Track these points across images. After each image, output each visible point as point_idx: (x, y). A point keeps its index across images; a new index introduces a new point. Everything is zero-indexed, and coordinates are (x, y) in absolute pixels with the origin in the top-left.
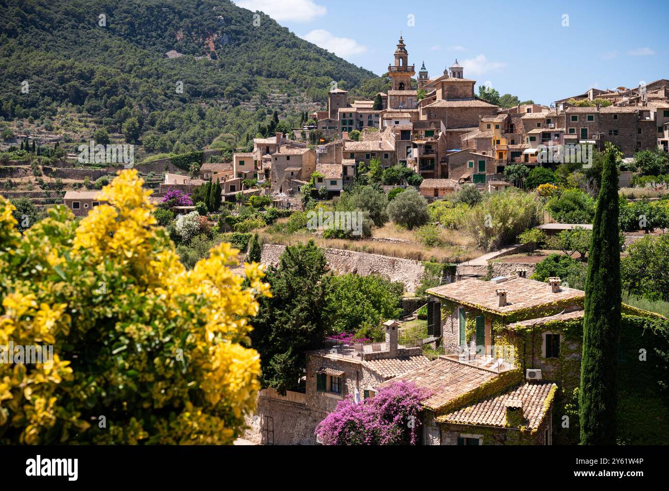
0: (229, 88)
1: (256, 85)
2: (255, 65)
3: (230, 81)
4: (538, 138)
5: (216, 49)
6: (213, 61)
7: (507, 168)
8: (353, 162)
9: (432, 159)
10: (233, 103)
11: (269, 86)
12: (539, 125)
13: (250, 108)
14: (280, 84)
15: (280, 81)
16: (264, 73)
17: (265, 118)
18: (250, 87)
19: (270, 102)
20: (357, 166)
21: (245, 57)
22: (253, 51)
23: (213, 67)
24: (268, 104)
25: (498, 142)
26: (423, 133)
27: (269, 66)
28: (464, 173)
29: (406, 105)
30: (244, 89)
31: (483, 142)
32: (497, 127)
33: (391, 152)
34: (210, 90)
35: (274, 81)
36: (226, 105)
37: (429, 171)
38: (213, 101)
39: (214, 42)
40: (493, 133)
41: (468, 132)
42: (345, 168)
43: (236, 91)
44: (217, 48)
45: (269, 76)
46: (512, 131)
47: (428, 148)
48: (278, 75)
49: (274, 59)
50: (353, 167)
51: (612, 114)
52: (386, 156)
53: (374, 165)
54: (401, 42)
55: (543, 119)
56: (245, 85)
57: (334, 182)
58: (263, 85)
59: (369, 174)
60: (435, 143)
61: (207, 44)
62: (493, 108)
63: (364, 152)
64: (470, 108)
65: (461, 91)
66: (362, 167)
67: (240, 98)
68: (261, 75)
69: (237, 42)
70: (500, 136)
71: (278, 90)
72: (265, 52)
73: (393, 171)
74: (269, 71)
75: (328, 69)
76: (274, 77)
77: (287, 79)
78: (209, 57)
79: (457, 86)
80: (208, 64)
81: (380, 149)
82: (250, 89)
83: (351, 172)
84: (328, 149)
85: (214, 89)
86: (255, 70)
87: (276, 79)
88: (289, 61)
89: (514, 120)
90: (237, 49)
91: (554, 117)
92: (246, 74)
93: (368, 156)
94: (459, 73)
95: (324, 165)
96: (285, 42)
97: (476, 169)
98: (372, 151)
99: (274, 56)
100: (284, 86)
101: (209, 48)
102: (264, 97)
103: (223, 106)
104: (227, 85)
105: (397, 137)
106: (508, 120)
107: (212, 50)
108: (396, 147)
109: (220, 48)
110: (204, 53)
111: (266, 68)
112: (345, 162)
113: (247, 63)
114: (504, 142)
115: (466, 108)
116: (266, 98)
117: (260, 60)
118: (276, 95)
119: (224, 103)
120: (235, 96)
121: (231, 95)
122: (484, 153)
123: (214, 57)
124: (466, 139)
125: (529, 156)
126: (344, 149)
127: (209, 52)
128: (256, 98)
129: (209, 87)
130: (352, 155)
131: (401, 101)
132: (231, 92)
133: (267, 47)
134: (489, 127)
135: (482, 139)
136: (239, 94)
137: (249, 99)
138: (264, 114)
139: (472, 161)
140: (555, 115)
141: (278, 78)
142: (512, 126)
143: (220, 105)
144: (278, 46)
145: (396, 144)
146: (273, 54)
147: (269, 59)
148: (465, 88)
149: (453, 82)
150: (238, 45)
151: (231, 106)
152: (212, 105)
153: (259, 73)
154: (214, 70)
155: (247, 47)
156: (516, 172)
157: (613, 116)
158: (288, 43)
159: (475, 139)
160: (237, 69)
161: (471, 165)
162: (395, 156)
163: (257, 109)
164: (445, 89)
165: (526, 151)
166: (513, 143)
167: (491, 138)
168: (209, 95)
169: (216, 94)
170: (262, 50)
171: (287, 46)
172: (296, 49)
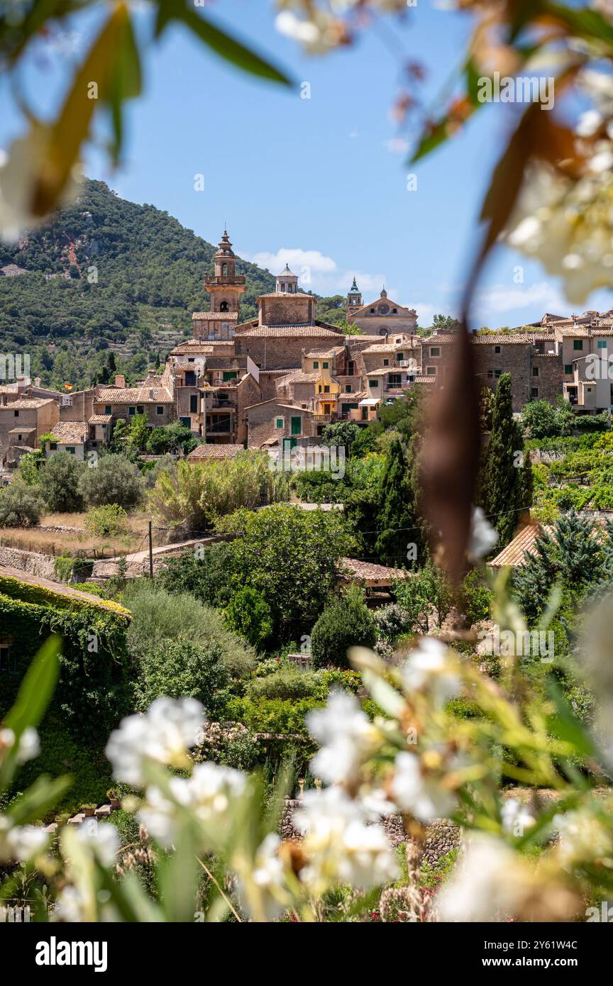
0: (93, 322)
1: (136, 317)
2: (137, 288)
3: (95, 312)
4: (380, 382)
5: (79, 263)
6: (72, 281)
7: (329, 427)
8: (107, 419)
9: (227, 416)
10: (98, 344)
11: (157, 318)
12: (386, 363)
13: (123, 352)
14: (174, 317)
15: (175, 312)
16: (150, 299)
17: (144, 369)
18: (125, 320)
19: (157, 344)
20: (114, 425)
21: (122, 275)
22: (135, 266)
23: (71, 290)
24: (152, 347)
25: (327, 389)
26: (221, 376)
27: (159, 288)
28: (270, 437)
29: (219, 335)
30: (117, 323)
31: (303, 389)
32: (325, 366)
33: (168, 404)
34: (63, 325)
35: (164, 311)
36: (87, 348)
37: (221, 434)
38: (66, 342)
39: (76, 252)
40: (319, 377)
41: (285, 374)
42: (92, 428)
43: (102, 327)
44: (81, 260)
45: (158, 304)
46: (351, 373)
47: (222, 397)
48: (171, 302)
49: (167, 278)
50: (104, 426)
51: (493, 344)
52: (160, 410)
53: (138, 423)
54: (225, 239)
55: (392, 353)
56: (118, 318)
57: (71, 449)
58: (147, 317)
59: (130, 439)
60: (234, 390)
61: (65, 256)
62: (337, 338)
63: (126, 404)
64: (301, 338)
65: (291, 313)
66: (120, 427)
67: (109, 337)
68: (146, 302)
69: (111, 252)
70: (330, 379)
71: (169, 326)
72: (153, 267)
73: (163, 433)
74: (158, 296)
75: (252, 294)
76: (165, 305)
77: (186, 308)
78: (66, 276)
79: (286, 304)
80: (65, 286)
81: (151, 400)
82: (125, 324)
83: (100, 435)
84: (75, 399)
85: (69, 323)
86: (136, 295)
87: (168, 308)
88: (191, 281)
89: (355, 356)
90: (112, 262)
91: (408, 351)
92: (122, 301)
93: (132, 412)
94: (290, 285)
95: (67, 425)
96: (186, 252)
97: (287, 430)
98: (139, 403)
99: (167, 274)
100: (179, 319)
101: (68, 262)
102: (147, 336)
103: (82, 350)
104: (90, 317)
105: (176, 381)
106: (346, 355)
107: (72, 264)
108: (175, 396)
109: (85, 261)
110: (60, 269)
111: (153, 291)
112: (96, 419)
113: (125, 284)
114: (334, 389)
115: (296, 339)
116: (148, 337)
117: (145, 280)
118: (166, 333)
119: (84, 345)
120: (102, 335)
121: (96, 331)
122: (304, 406)
123: (75, 275)
124: (282, 385)
125: (369, 409)
126: (95, 400)
127: (67, 268)
128: (134, 338)
129: (62, 320)
130: (108, 409)
131: (212, 328)
132: (95, 328)
133: (157, 259)
134: (316, 365)
135: (302, 384)
136: (108, 332)
137: (124, 339)
138: (144, 362)
139: (282, 417)
140: (410, 347)
141: (172, 306)
142: (352, 364)
143: (78, 348)
144: (175, 257)
145: (175, 392)
146: (166, 270)
147: (158, 277)
148: (297, 308)
149: (279, 298)
150: (114, 256)
151: (93, 350)
152: (65, 348)
153: (143, 299)
154: (73, 294)
155: (127, 259)
156: (340, 434)
157: (494, 348)
158: (191, 253)
159: (291, 384)
160: (109, 293)
161: (280, 422)
162: (174, 410)
163: (135, 353)
164: (267, 309)
165: (364, 403)
166: (349, 390)
167: (313, 383)
168: (61, 332)
169: (73, 331)
170: (149, 263)
171: (189, 258)
172: (203, 263)
